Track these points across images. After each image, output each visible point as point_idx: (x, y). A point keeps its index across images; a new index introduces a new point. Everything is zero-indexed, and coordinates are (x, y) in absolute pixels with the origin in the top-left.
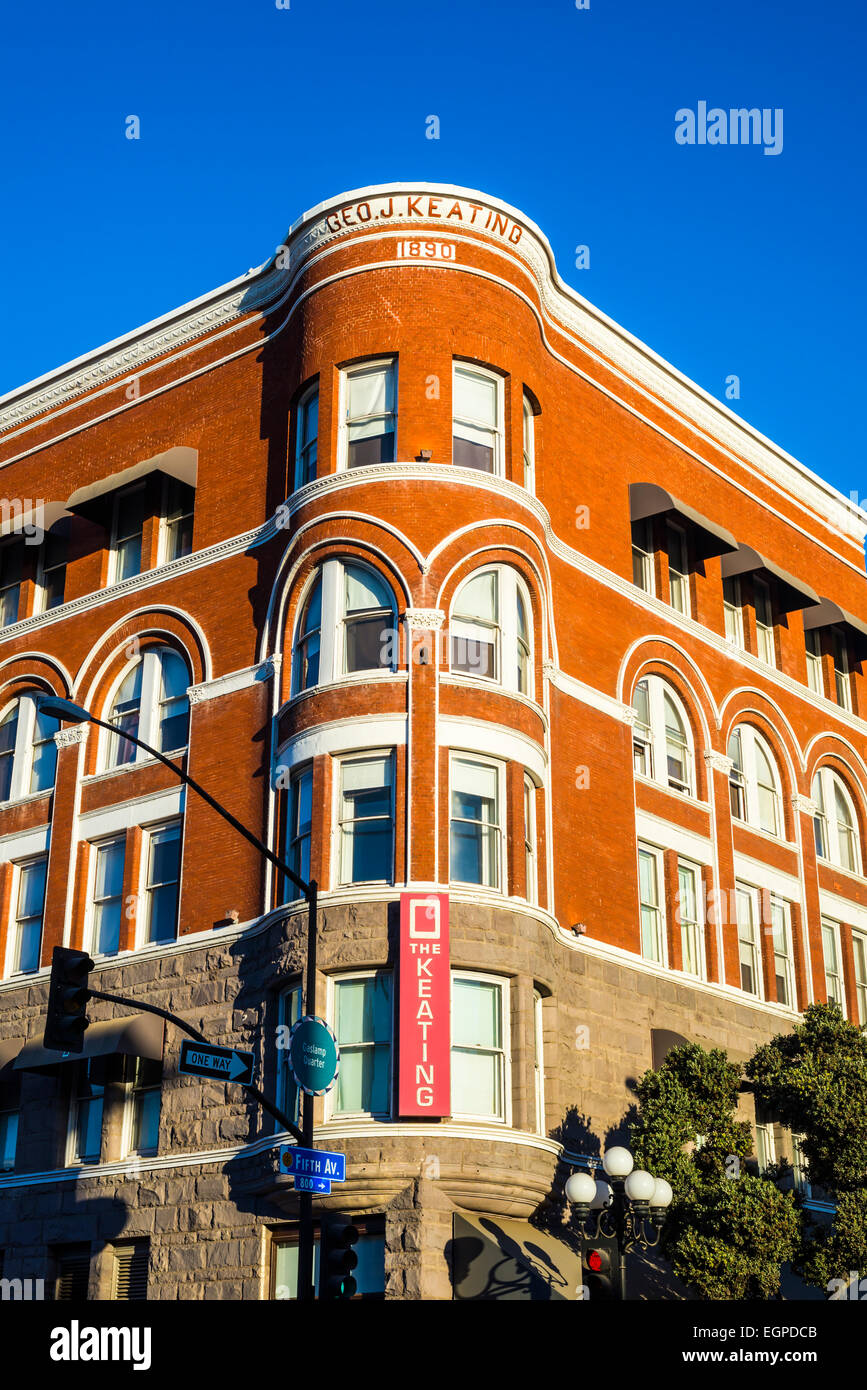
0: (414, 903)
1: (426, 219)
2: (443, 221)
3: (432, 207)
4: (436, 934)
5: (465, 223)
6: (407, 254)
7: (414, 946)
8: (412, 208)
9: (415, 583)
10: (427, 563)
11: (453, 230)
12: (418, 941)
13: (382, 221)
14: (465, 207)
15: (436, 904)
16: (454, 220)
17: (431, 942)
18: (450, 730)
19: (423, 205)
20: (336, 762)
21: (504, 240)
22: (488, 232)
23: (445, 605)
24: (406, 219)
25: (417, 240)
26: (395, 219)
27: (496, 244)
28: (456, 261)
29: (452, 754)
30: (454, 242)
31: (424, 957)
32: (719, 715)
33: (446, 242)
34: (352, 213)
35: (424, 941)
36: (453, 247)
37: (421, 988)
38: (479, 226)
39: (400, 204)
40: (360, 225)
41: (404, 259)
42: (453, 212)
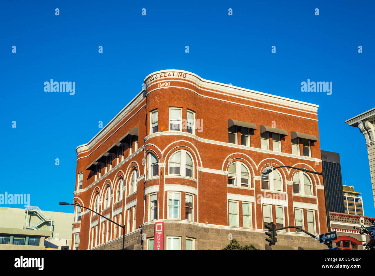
0: (157, 224)
1: (164, 78)
2: (167, 77)
3: (164, 75)
4: (161, 230)
5: (172, 77)
6: (160, 86)
7: (157, 233)
8: (161, 76)
9: (160, 158)
10: (162, 153)
11: (169, 79)
12: (158, 232)
13: (156, 79)
14: (171, 74)
15: (161, 224)
16: (170, 77)
17: (160, 232)
18: (167, 187)
19: (163, 75)
20: (149, 195)
21: (182, 78)
22: (177, 77)
23: (167, 161)
24: (160, 78)
25: (162, 83)
26: (158, 79)
27: (179, 79)
28: (170, 86)
29: (168, 192)
30: (170, 82)
31: (159, 235)
32: (257, 168)
33: (168, 82)
34: (151, 78)
35: (159, 232)
36: (169, 83)
37: (158, 241)
38: (175, 77)
39: (158, 75)
40: (153, 81)
41: (160, 87)
42: (169, 75)
